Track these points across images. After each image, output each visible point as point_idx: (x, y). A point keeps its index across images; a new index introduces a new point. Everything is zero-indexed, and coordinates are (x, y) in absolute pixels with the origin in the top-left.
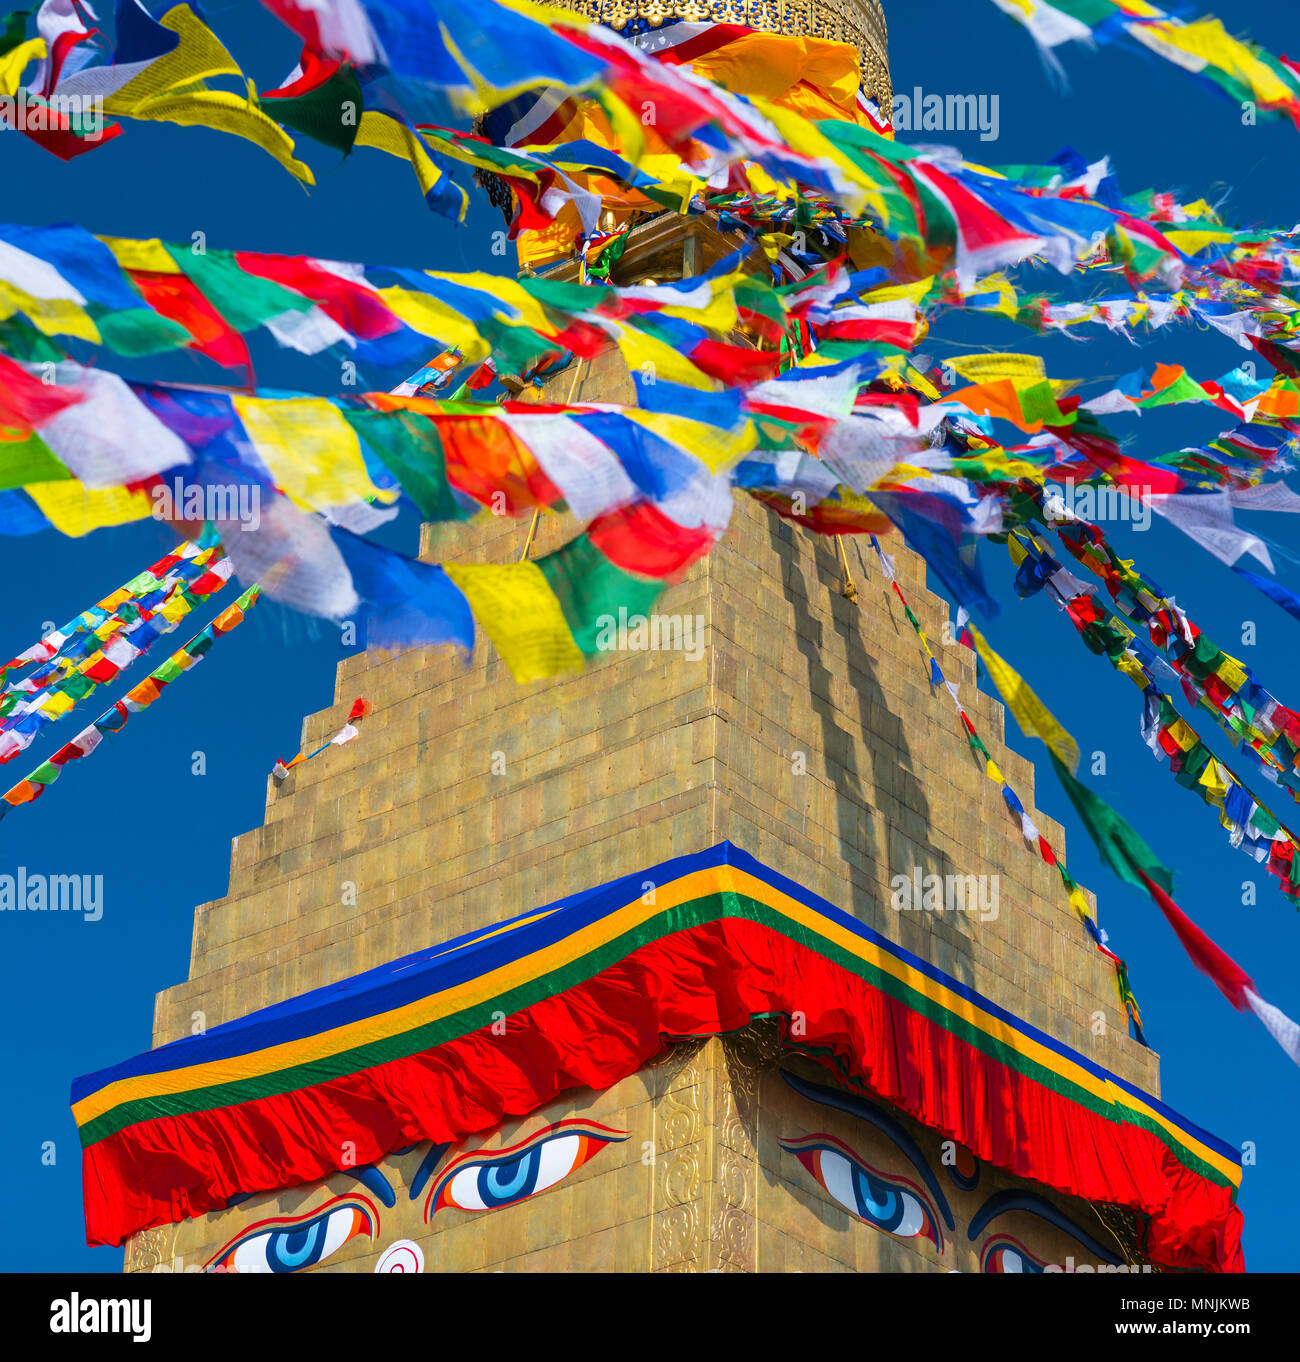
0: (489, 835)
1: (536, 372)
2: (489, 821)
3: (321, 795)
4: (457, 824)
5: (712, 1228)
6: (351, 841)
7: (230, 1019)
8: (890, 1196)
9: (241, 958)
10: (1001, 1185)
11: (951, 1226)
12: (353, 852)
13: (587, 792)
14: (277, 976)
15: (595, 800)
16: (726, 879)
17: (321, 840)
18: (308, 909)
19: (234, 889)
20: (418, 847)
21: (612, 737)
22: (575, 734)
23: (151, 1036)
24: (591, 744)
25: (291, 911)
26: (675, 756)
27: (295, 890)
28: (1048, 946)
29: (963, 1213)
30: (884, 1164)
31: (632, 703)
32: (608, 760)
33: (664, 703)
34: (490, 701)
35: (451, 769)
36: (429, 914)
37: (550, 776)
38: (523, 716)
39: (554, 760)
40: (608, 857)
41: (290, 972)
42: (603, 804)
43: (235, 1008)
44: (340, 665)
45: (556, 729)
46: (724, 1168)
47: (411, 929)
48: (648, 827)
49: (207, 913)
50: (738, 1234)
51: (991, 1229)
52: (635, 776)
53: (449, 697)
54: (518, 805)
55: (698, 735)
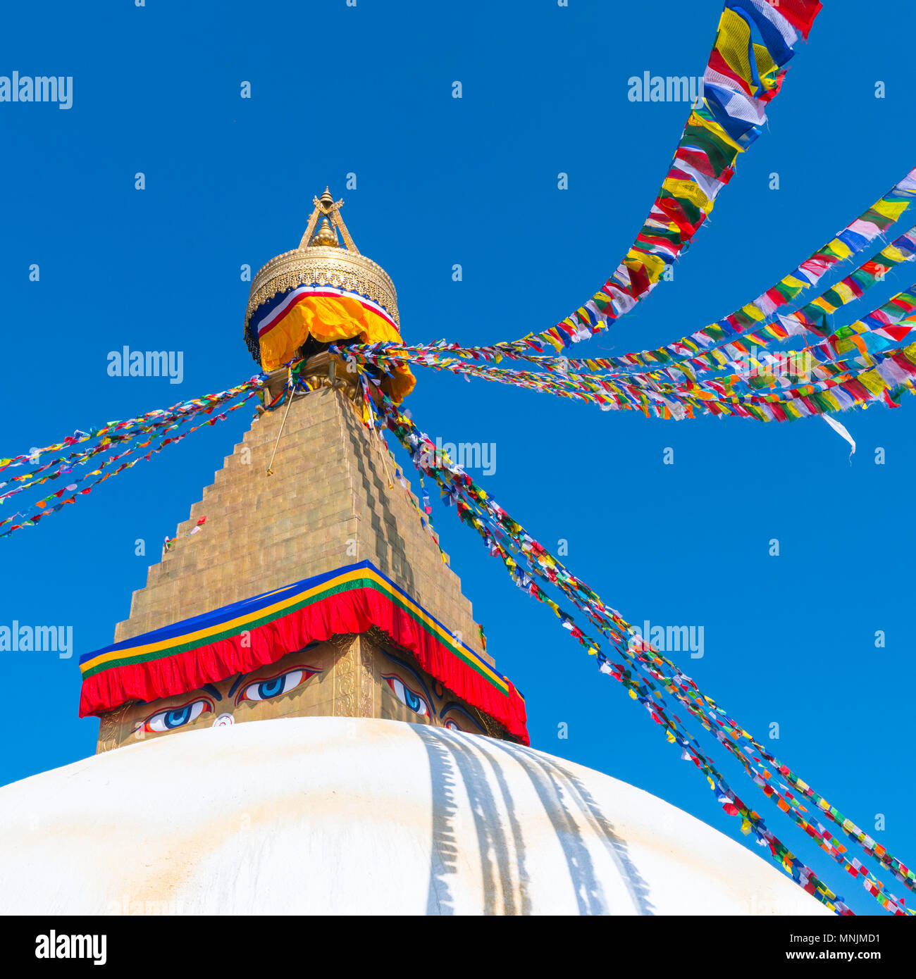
0: (262, 563)
1: (269, 406)
2: (261, 558)
3: (186, 551)
4: (248, 559)
5: (359, 704)
6: (200, 566)
7: (149, 631)
8: (416, 699)
9: (153, 610)
10: (450, 699)
11: (435, 713)
12: (202, 570)
13: (303, 546)
14: (169, 615)
15: (306, 549)
16: (366, 574)
17: (187, 567)
18: (183, 591)
19: (148, 585)
20: (231, 568)
21: (312, 527)
22: (296, 526)
23: (113, 640)
24: (303, 530)
25: (175, 592)
26: (340, 533)
27: (176, 585)
28: (459, 618)
29: (439, 708)
30: (414, 687)
31: (320, 515)
32: (312, 534)
33: (334, 515)
34: (259, 515)
35: (244, 540)
36: (237, 591)
37: (287, 540)
38: (273, 521)
39: (288, 535)
40: (313, 569)
41: (176, 614)
42: (309, 550)
43: (150, 628)
44: (192, 505)
45: (289, 524)
46: (363, 682)
47: (229, 596)
48: (331, 557)
49: (138, 594)
50: (368, 707)
51: (447, 715)
52: (323, 540)
53: (241, 515)
54: (274, 552)
55: (350, 525)
